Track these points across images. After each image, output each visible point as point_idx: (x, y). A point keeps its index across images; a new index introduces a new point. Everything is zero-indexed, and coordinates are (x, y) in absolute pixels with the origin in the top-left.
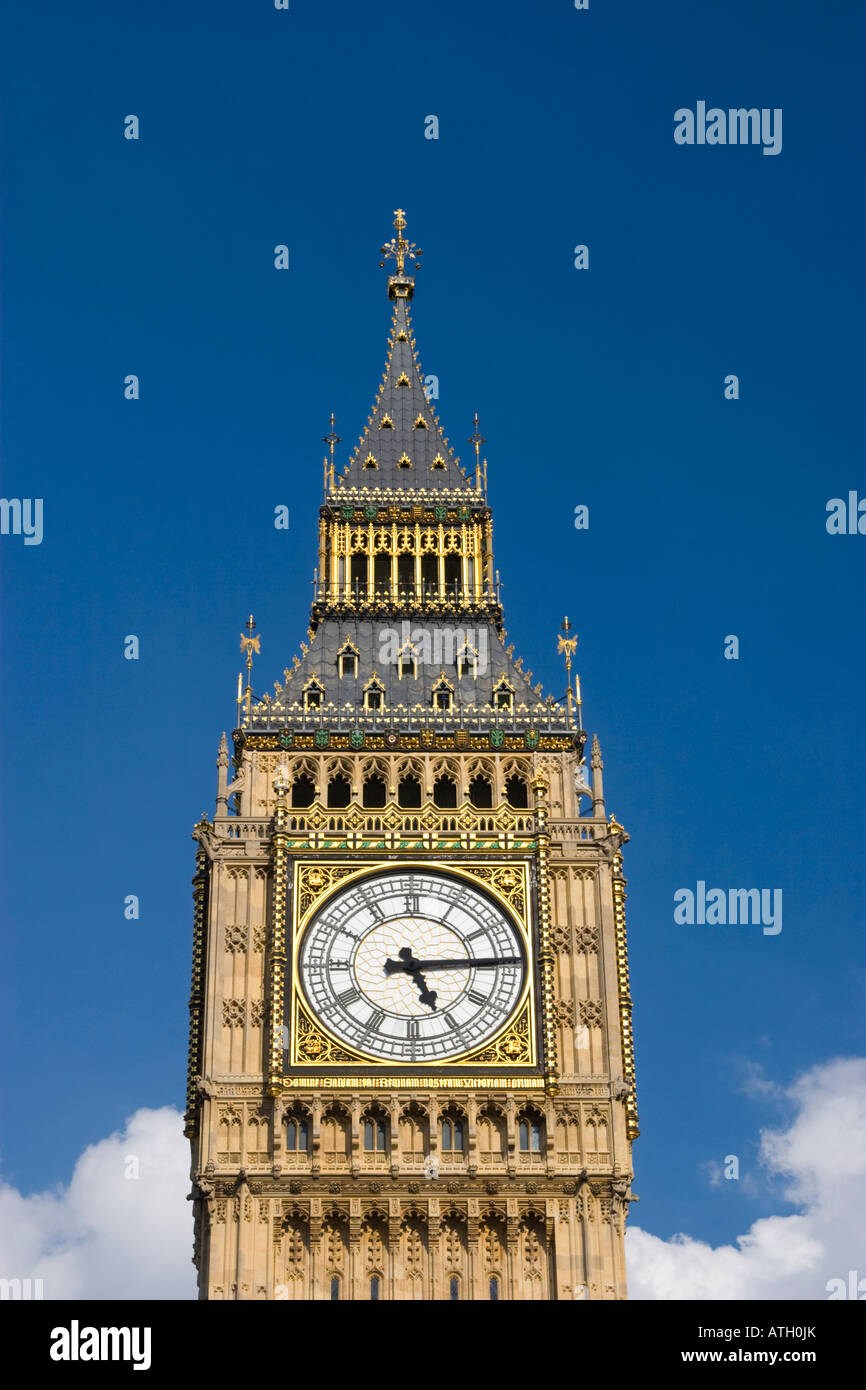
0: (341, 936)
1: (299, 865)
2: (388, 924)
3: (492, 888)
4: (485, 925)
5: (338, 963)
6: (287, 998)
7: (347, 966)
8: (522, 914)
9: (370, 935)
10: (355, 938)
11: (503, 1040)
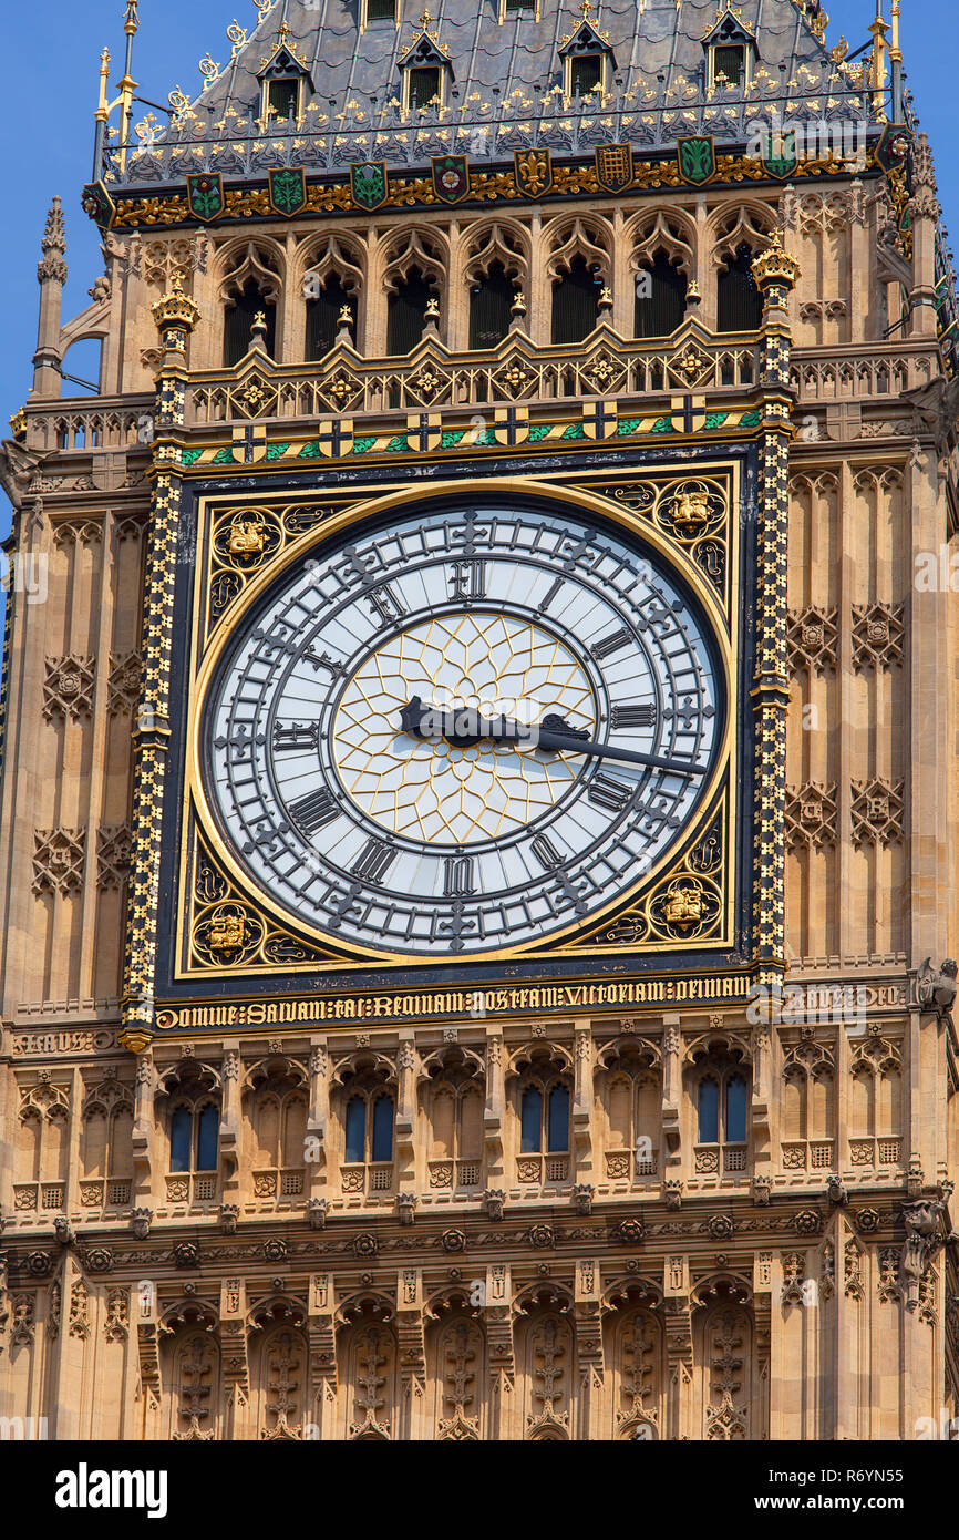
0: (303, 668)
1: (209, 505)
2: (413, 633)
3: (652, 531)
4: (635, 619)
5: (296, 732)
6: (170, 824)
7: (312, 737)
8: (721, 587)
9: (371, 661)
10: (338, 670)
11: (663, 888)
